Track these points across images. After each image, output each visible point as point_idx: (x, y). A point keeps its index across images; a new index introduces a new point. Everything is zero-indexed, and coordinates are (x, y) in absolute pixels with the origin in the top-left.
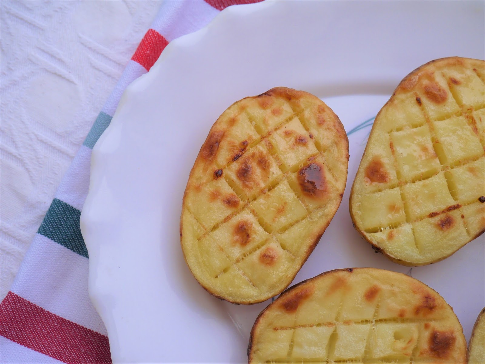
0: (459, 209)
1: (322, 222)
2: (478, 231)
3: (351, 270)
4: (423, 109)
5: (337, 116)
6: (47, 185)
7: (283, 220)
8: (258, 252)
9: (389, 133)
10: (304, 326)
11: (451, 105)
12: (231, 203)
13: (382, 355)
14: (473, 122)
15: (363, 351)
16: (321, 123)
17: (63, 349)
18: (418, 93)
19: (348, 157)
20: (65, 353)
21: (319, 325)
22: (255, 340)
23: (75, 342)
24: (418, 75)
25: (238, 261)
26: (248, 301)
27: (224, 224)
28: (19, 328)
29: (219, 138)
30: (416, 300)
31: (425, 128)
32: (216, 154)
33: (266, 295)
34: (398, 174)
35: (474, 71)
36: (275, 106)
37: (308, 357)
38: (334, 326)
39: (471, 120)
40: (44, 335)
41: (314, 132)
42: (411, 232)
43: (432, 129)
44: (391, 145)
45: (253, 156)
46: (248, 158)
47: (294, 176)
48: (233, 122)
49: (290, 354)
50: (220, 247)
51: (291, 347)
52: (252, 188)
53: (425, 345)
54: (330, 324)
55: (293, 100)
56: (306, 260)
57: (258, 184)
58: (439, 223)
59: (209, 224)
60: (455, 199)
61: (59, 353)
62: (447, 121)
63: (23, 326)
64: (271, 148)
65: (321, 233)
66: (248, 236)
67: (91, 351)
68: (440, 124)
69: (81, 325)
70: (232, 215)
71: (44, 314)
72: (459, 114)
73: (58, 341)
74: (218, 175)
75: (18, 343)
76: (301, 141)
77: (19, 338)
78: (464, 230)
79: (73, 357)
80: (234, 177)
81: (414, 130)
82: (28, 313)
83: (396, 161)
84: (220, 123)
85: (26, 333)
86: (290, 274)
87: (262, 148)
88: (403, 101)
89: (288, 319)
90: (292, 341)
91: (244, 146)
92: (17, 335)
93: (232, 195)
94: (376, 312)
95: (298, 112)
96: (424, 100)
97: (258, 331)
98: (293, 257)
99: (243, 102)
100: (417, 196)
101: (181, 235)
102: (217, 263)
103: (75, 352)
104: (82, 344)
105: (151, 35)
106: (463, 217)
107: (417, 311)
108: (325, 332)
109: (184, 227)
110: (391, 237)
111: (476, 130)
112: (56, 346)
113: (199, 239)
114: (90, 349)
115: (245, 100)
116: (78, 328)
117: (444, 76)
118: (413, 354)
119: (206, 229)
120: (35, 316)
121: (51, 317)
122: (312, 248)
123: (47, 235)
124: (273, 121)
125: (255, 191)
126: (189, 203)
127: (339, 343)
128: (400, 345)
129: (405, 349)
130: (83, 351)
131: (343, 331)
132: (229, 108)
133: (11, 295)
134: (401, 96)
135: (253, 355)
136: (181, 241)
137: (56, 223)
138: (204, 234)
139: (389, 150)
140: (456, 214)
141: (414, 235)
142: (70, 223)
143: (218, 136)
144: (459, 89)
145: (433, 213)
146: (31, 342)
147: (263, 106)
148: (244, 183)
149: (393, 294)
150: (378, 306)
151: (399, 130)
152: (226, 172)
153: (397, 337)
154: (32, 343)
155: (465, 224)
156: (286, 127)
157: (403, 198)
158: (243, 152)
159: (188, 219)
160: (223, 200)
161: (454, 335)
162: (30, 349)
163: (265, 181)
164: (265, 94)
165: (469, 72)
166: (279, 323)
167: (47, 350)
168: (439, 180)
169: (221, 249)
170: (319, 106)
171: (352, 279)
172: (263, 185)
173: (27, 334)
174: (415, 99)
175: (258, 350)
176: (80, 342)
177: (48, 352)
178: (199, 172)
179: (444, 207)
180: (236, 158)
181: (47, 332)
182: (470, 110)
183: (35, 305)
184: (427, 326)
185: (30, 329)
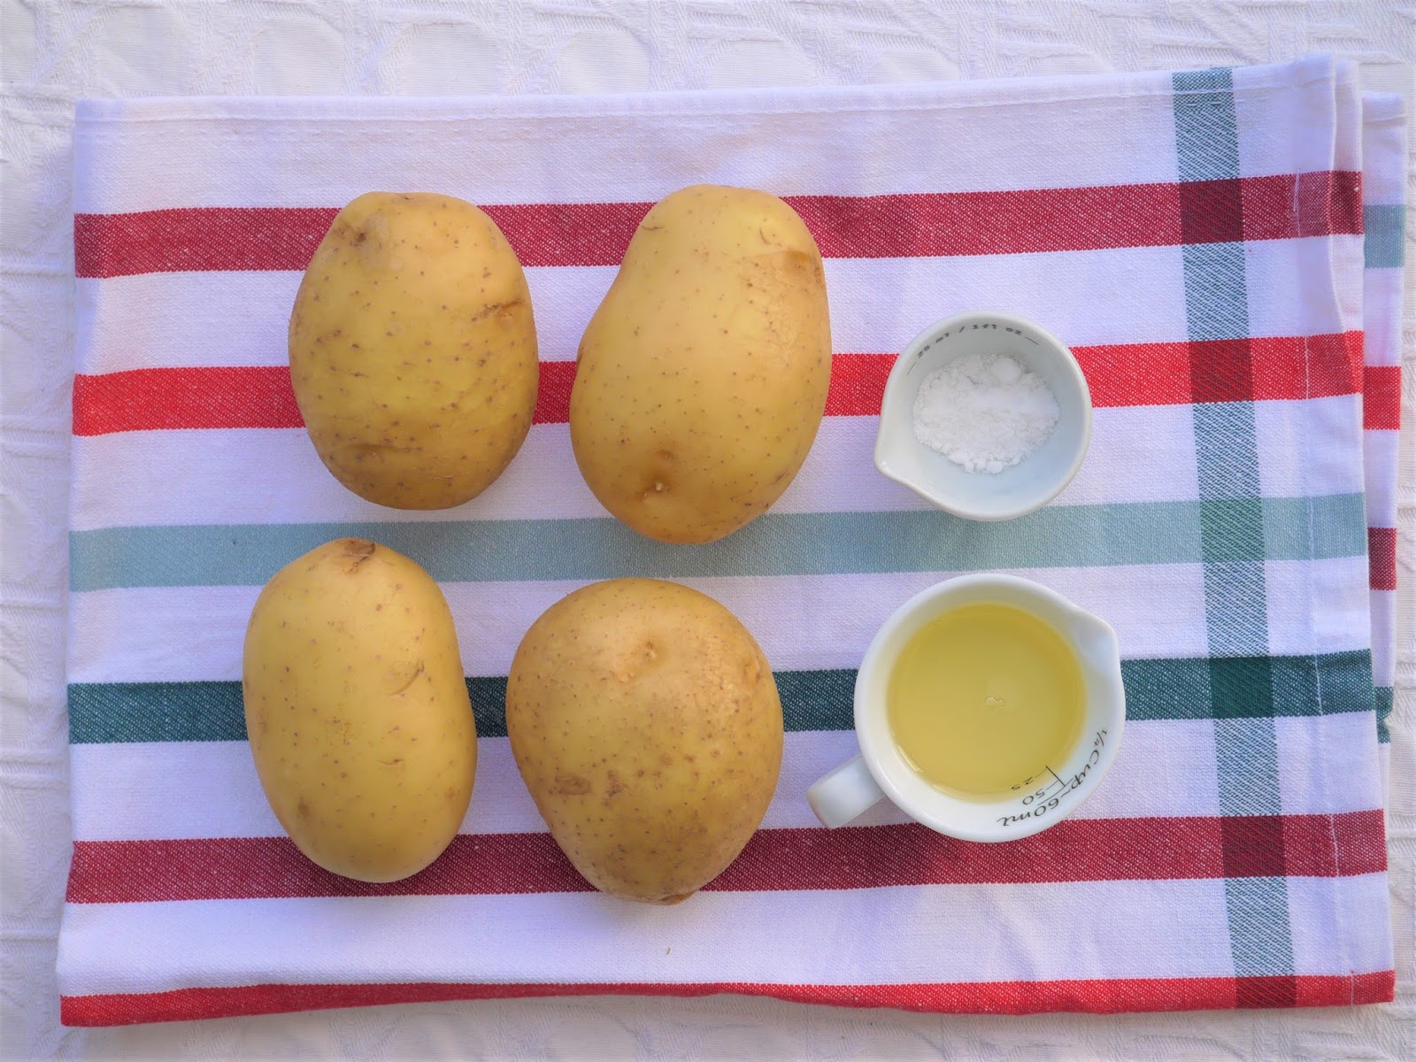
17: (187, 883)
20: (191, 886)
23: (198, 865)
28: (112, 882)
40: (151, 875)
61: (184, 890)
63: (116, 876)
67: (226, 868)
71: (136, 847)
73: (175, 875)
75: (122, 902)
77: (119, 896)
79: (205, 887)
82: (114, 857)
85: (126, 884)
92: (114, 892)
103: (205, 879)
104: (209, 864)
105: (83, 384)
112: (175, 884)
114: (223, 866)
116: (193, 845)
120: (125, 856)
121: (148, 847)
123: (84, 739)
130: (215, 872)
133: (80, 845)
137: (87, 717)
146: (138, 892)
154: (141, 894)
162: (142, 903)
167: (166, 894)
173: (128, 884)
176: (205, 862)
181: (154, 868)
183: (118, 842)
185: (128, 876)
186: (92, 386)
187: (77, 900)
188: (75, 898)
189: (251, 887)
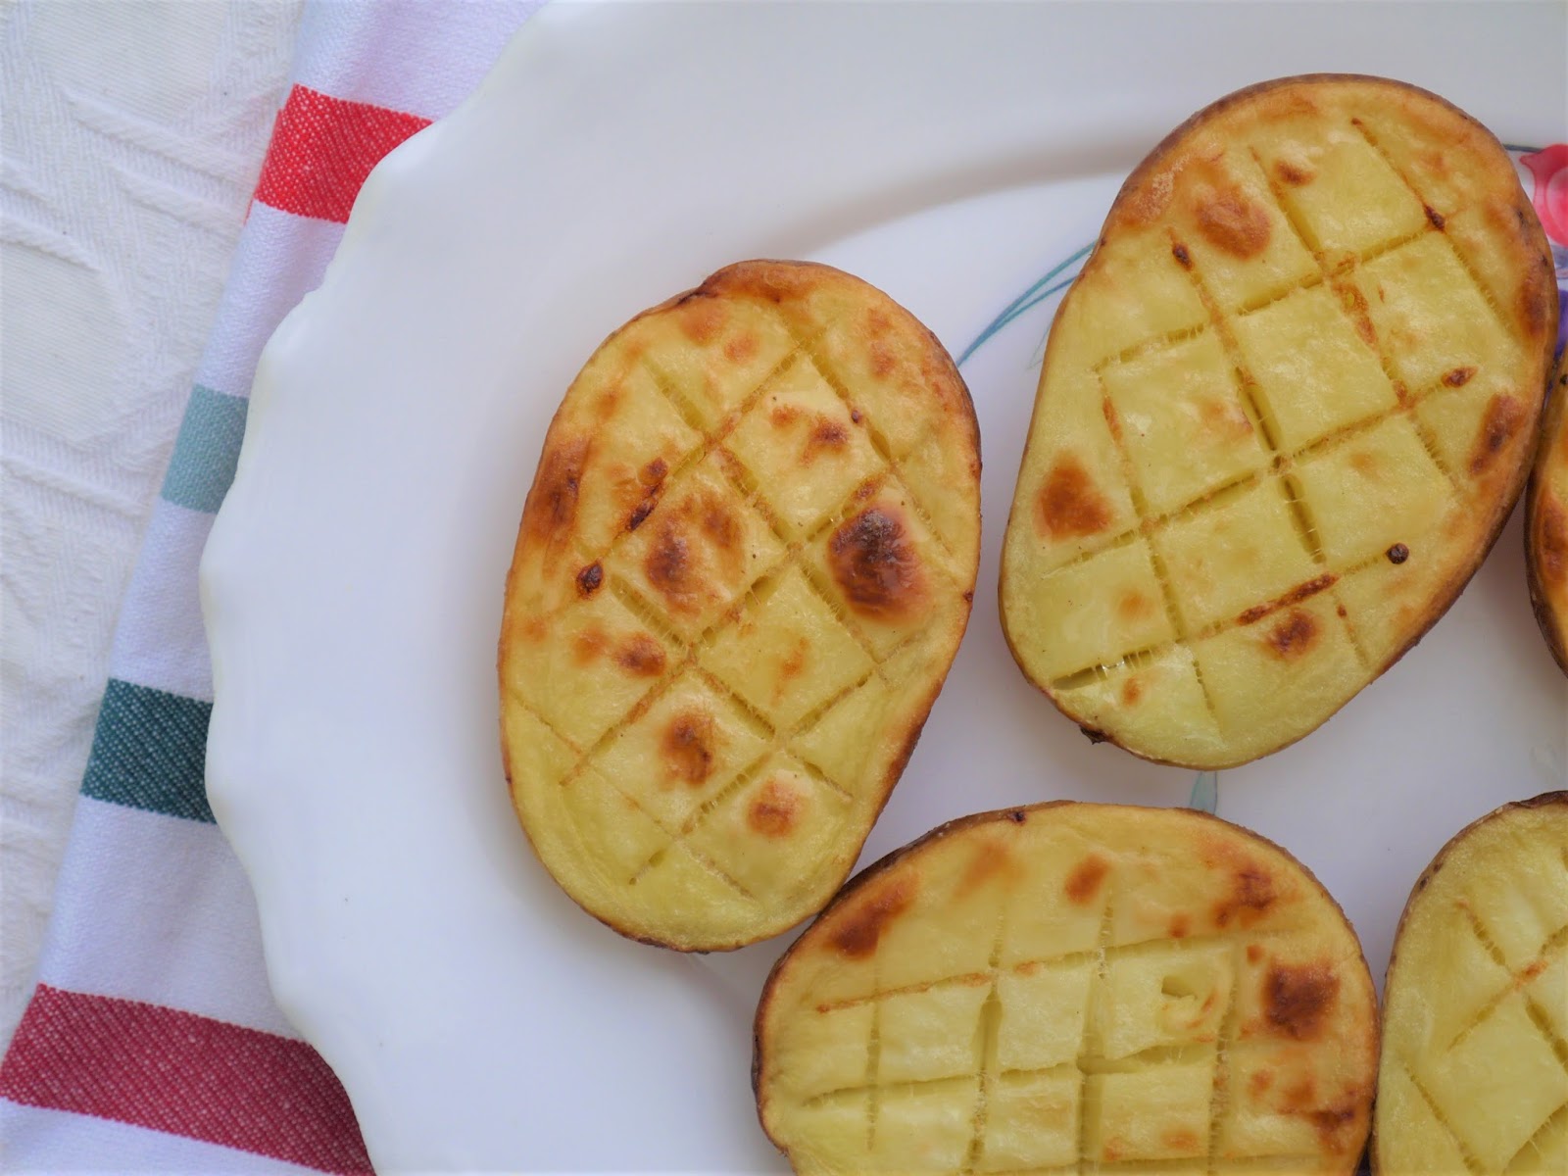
0: (1328, 590)
1: (920, 687)
2: (1392, 650)
3: (1018, 816)
4: (1197, 280)
5: (932, 335)
6: (76, 620)
7: (804, 696)
8: (741, 801)
9: (1097, 370)
10: (904, 990)
11: (1285, 257)
12: (641, 662)
13: (1132, 1049)
14: (1356, 302)
15: (1078, 1040)
16: (882, 366)
17: (229, 1111)
18: (1177, 229)
19: (977, 470)
20: (235, 1120)
21: (948, 981)
22: (769, 1047)
23: (258, 1082)
24: (1173, 169)
25: (687, 829)
26: (731, 940)
27: (632, 729)
28: (90, 1074)
29: (574, 467)
30: (1216, 885)
31: (1210, 338)
32: (573, 518)
33: (781, 917)
34: (1137, 497)
35: (1355, 126)
36: (732, 333)
37: (925, 1078)
38: (988, 983)
39: (1351, 297)
40: (165, 1078)
41: (865, 402)
42: (1191, 672)
43: (1230, 344)
44: (1108, 410)
45: (687, 509)
46: (672, 517)
47: (817, 554)
48: (609, 403)
49: (872, 1067)
50: (628, 798)
51: (874, 1050)
52: (697, 612)
53: (1253, 1008)
54: (976, 978)
55: (789, 303)
56: (885, 799)
57: (713, 596)
58: (1273, 637)
59: (586, 734)
60: (1319, 559)
61: (220, 1123)
62: (1274, 311)
63: (100, 1064)
64: (738, 473)
65: (919, 722)
66: (706, 757)
67: (309, 1102)
68: (1250, 326)
69: (266, 1031)
70: (651, 697)
71: (153, 1017)
72: (1311, 283)
73: (210, 1089)
74: (589, 582)
75: (96, 1115)
76: (828, 437)
77: (95, 1101)
78: (1348, 651)
79: (260, 1129)
80: (639, 582)
81: (1173, 352)
82: (107, 1027)
83: (1127, 460)
84: (572, 413)
85: (114, 1082)
86: (844, 852)
87: (712, 480)
88: (1131, 263)
89: (854, 975)
90: (875, 1034)
91: (656, 476)
92: (88, 1094)
93: (641, 639)
94: (1107, 926)
95: (807, 338)
96: (1199, 250)
97: (772, 1023)
98: (847, 799)
99: (633, 331)
100: (1200, 563)
101: (509, 780)
102: (627, 841)
103: (265, 1113)
104: (280, 1087)
105: (304, 109)
106: (1342, 613)
107: (1222, 916)
108: (966, 1001)
109: (515, 754)
110: (1131, 694)
111: (1367, 329)
112: (206, 1106)
113: (563, 783)
114: (305, 1097)
115: (638, 326)
116: (259, 1041)
117: (1256, 157)
118: (1224, 1029)
119: (579, 752)
120: (127, 1031)
121: (175, 1022)
122: (897, 769)
123: (114, 795)
124: (735, 383)
125: (708, 617)
126: (519, 680)
127: (1005, 1028)
128: (1184, 1011)
129: (1196, 1024)
130: (287, 1106)
131: (1014, 993)
132: (592, 361)
133: (47, 993)
134: (1126, 247)
135: (769, 1089)
136: (512, 796)
137: (132, 754)
138: (578, 768)
139: (1103, 426)
140: (1319, 606)
141: (1200, 681)
142: (175, 743)
143: (572, 460)
144: (1306, 197)
145: (1251, 612)
146: (132, 1103)
147: (698, 333)
148: (670, 599)
149: (1149, 873)
150: (1109, 913)
151: (1127, 355)
152: (612, 567)
153: (1171, 989)
154: (135, 1108)
155: (1353, 635)
156: (775, 399)
157: (1159, 568)
158: (656, 496)
159: (523, 725)
160: (616, 657)
161: (1333, 973)
162: (134, 1128)
163: (733, 582)
164: (698, 292)
165: (1339, 135)
166: (831, 990)
167: (183, 1121)
168: (1265, 505)
169: (634, 804)
170: (872, 312)
171: (1023, 843)
172: (727, 595)
173: (117, 1085)
174: (1169, 250)
175: (781, 1072)
176: (274, 1079)
177: (187, 1126)
178: (532, 579)
179: (1282, 588)
180: (636, 520)
181: (174, 1066)
182: (1347, 264)
183: (122, 1001)
184: (1253, 955)
185: (121, 1068)
186: (322, 116)
187: (18, 1096)
188: (13, 1091)
189: (346, 1152)
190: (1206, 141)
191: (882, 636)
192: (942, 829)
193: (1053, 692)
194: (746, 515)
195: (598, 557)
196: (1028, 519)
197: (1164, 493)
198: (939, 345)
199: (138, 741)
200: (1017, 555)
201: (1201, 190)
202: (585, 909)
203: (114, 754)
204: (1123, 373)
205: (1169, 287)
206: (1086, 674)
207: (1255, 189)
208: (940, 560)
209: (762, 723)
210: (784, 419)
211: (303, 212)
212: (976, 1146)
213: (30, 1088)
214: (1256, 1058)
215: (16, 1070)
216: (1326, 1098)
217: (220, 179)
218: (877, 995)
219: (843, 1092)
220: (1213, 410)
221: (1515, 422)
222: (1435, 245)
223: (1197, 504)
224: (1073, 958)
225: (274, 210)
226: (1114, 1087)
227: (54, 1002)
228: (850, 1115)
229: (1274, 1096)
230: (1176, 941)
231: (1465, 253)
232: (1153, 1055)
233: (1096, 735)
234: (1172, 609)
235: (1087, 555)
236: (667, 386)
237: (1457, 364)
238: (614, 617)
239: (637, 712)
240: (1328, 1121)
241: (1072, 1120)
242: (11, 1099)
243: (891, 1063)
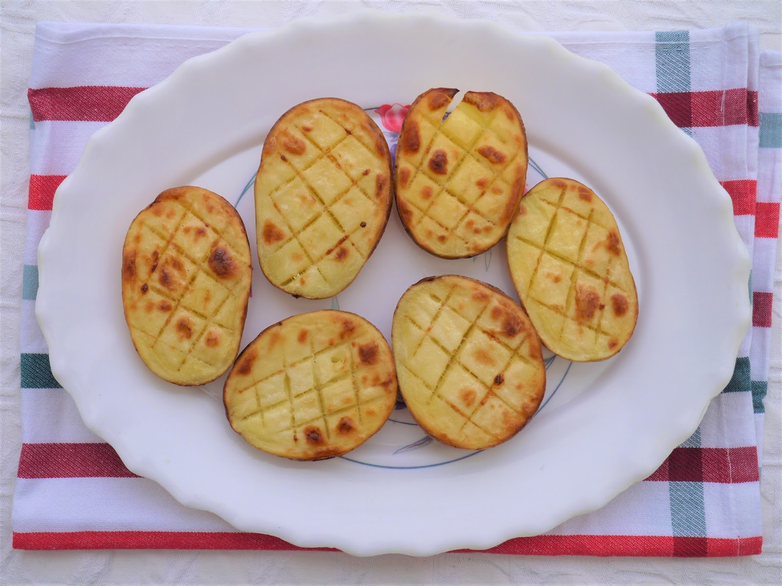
0: (348, 239)
1: (244, 295)
2: (369, 251)
3: (280, 324)
4: (290, 164)
5: (222, 197)
6: (9, 341)
7: (212, 305)
8: (203, 340)
9: (270, 196)
10: (261, 381)
11: (312, 152)
12: (165, 308)
13: (328, 380)
14: (334, 159)
15: (312, 381)
16: (210, 209)
17: (86, 467)
18: (280, 151)
20: (88, 469)
21: (273, 375)
22: (229, 407)
23: (92, 458)
24: (275, 135)
25: (190, 351)
26: (210, 379)
27: (167, 327)
28: (44, 466)
29: (132, 259)
30: (338, 328)
31: (298, 179)
32: (136, 273)
33: (222, 369)
34: (290, 228)
35: (321, 112)
36: (167, 210)
37: (274, 403)
38: (284, 372)
39: (332, 158)
40: (66, 463)
41: (209, 221)
42: (317, 272)
43: (303, 179)
44: (276, 206)
45: (167, 262)
46: (163, 266)
47: (206, 265)
48: (138, 239)
49: (259, 405)
50: (171, 347)
51: (258, 400)
52: (177, 290)
53: (357, 360)
54: (280, 372)
55: (180, 199)
56: (243, 329)
57: (180, 284)
58: (337, 256)
59: (156, 332)
60: (343, 231)
61: (84, 471)
62: (313, 167)
63: (46, 463)
64: (178, 249)
66: (189, 329)
67: (109, 460)
68: (308, 173)
69: (91, 443)
70: (170, 317)
71: (58, 447)
72: (321, 157)
73: (79, 463)
74: (144, 289)
75: (49, 478)
76: (200, 233)
77: (47, 474)
78: (358, 255)
79: (96, 470)
80: (158, 286)
81: (289, 185)
82: (45, 452)
83: (284, 218)
84: (128, 244)
85: (51, 467)
86: (235, 345)
87: (171, 252)
88: (270, 164)
89: (247, 380)
90: (257, 395)
91: (156, 255)
92: (45, 472)
93: (163, 302)
94: (312, 348)
95: (188, 207)
96: (288, 156)
97: (228, 399)
98: (232, 331)
99: (139, 217)
100: (312, 241)
101: (137, 350)
102: (175, 360)
103: (97, 465)
104: (99, 457)
105: (35, 180)
106: (353, 245)
107: (342, 336)
108: (279, 379)
109: (137, 343)
110: (303, 282)
111: (339, 165)
112: (79, 468)
113: (152, 347)
115: (141, 215)
116: (90, 446)
117: (297, 127)
118: (352, 368)
119: (154, 337)
120: (51, 452)
121: (65, 447)
122: (243, 319)
123: (30, 386)
124: (171, 224)
125: (180, 291)
126: (132, 322)
127: (292, 384)
128: (339, 365)
129: (343, 368)
130: (102, 462)
131: (292, 373)
132: (130, 228)
133: (25, 446)
134: (268, 160)
135: (232, 418)
136: (139, 354)
137: (32, 373)
138: (155, 342)
139: (275, 211)
140: (347, 244)
141: (320, 274)
142: (44, 367)
143: (131, 257)
144: (312, 134)
145: (328, 251)
146: (58, 472)
147: (158, 213)
148: (168, 288)
149: (319, 330)
150: (312, 344)
151: (277, 189)
152: (150, 284)
153: (334, 361)
154: (59, 473)
155: (358, 249)
156: (183, 226)
157: (302, 246)
158: (157, 261)
159: (137, 334)
160: (158, 308)
161: (376, 343)
162: (60, 478)
163: (184, 279)
164: (155, 202)
165: (317, 116)
166: (242, 386)
167: (74, 473)
168: (325, 221)
169: (174, 348)
170: (204, 195)
171: (283, 331)
172: (184, 283)
173: (53, 468)
174: (280, 157)
175: (234, 412)
176: (97, 456)
177: (75, 474)
178: (129, 293)
179: (335, 242)
180: (153, 269)
181: (67, 459)
182: (329, 149)
183: (48, 444)
184: (353, 345)
185: (53, 463)
186: (41, 181)
187: (25, 476)
188: (23, 475)
189: (122, 471)
190: (282, 126)
191: (230, 284)
192: (261, 333)
193: (282, 287)
194: (183, 259)
195: (146, 282)
196: (262, 241)
197: (297, 224)
198: (225, 199)
199: (34, 369)
200: (261, 252)
201: (284, 139)
202: (168, 381)
203: (27, 374)
204: (276, 195)
205: (283, 167)
206: (290, 281)
207: (298, 135)
208: (240, 258)
209: (202, 316)
210: (187, 231)
211: (42, 209)
212: (293, 418)
213: (28, 473)
214: (362, 373)
215: (22, 469)
216: (383, 379)
217: (18, 207)
218: (255, 384)
219: (253, 414)
220: (304, 198)
221: (384, 181)
222: (350, 138)
223: (307, 225)
224: (305, 359)
225: (34, 210)
226: (326, 391)
227: (28, 447)
228: (256, 419)
229: (369, 382)
230: (332, 346)
231: (359, 139)
232: (334, 380)
233: (297, 296)
234: (308, 256)
235: (281, 247)
236: (153, 230)
237: (365, 169)
238: (154, 297)
239: (167, 322)
240: (385, 384)
241: (317, 403)
242: (23, 478)
243: (263, 402)
